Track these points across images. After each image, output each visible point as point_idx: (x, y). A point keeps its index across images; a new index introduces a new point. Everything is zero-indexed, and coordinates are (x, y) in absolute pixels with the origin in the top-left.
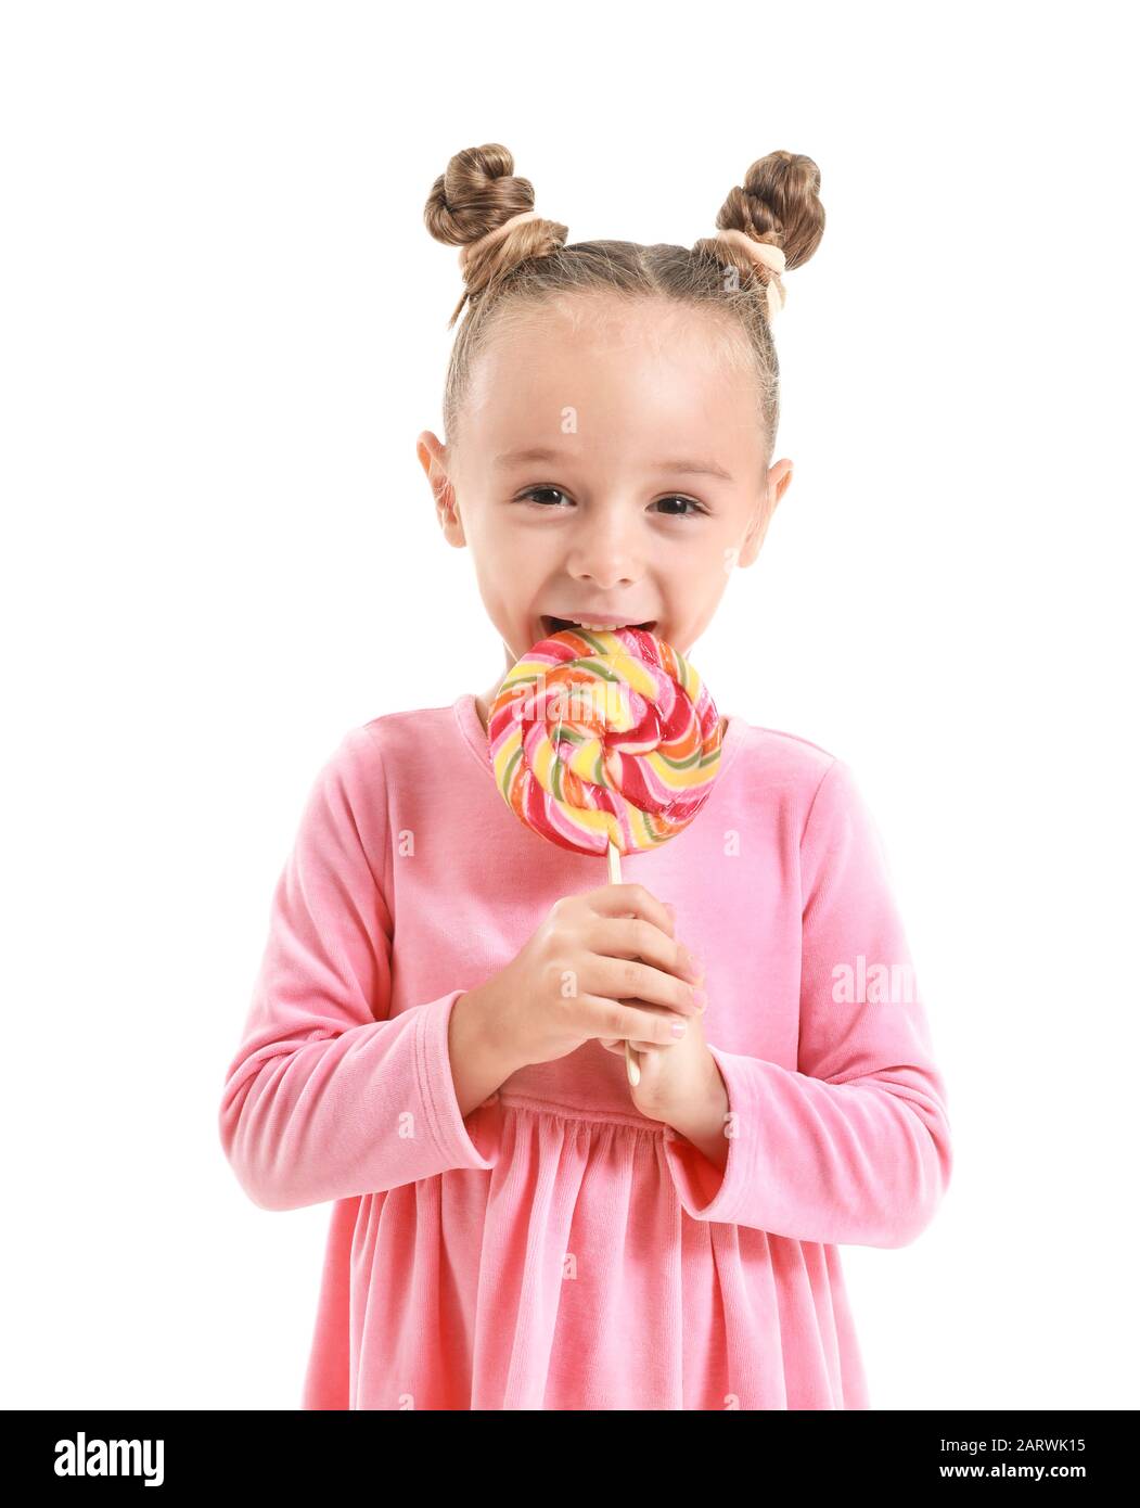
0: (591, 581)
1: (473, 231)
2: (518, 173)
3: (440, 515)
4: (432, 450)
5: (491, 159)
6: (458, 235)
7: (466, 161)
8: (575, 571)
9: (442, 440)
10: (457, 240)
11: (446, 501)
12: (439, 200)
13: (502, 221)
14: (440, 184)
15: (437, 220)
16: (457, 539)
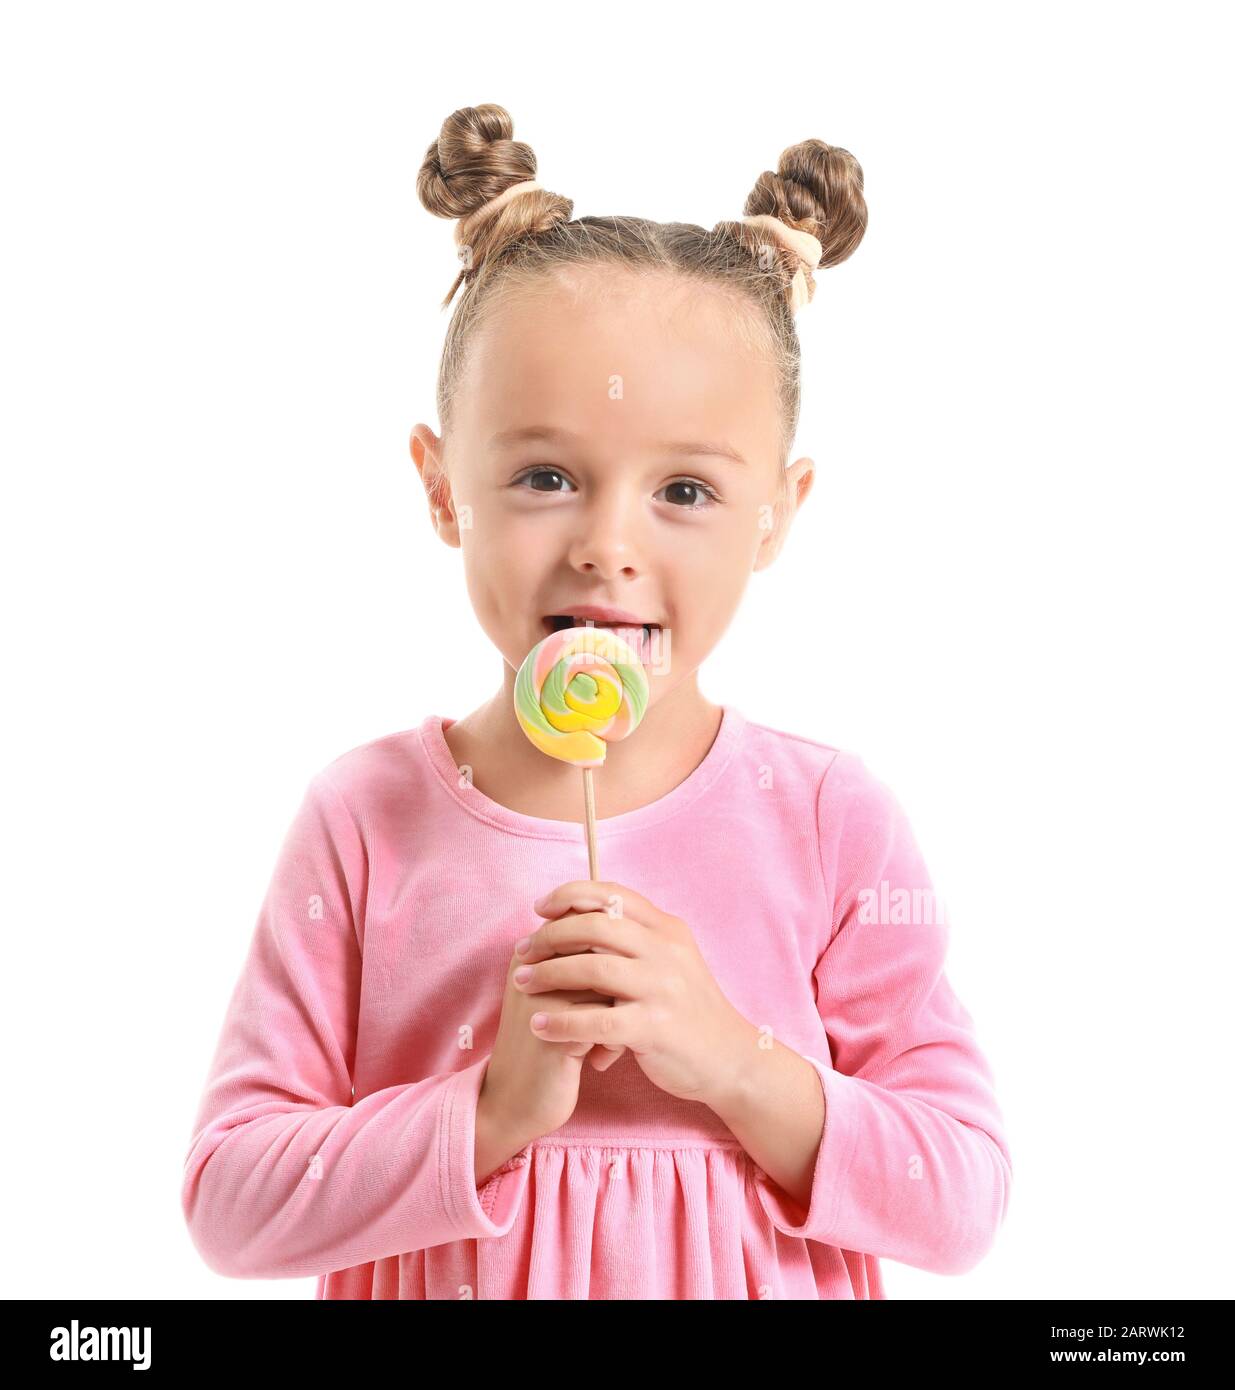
0: (594, 571)
1: (469, 200)
2: (517, 137)
3: (434, 517)
4: (425, 446)
5: (487, 119)
6: (452, 205)
7: (460, 122)
8: (577, 562)
9: (437, 432)
10: (451, 210)
11: (440, 498)
12: (433, 167)
13: (500, 190)
14: (434, 149)
15: (430, 190)
16: (452, 537)
